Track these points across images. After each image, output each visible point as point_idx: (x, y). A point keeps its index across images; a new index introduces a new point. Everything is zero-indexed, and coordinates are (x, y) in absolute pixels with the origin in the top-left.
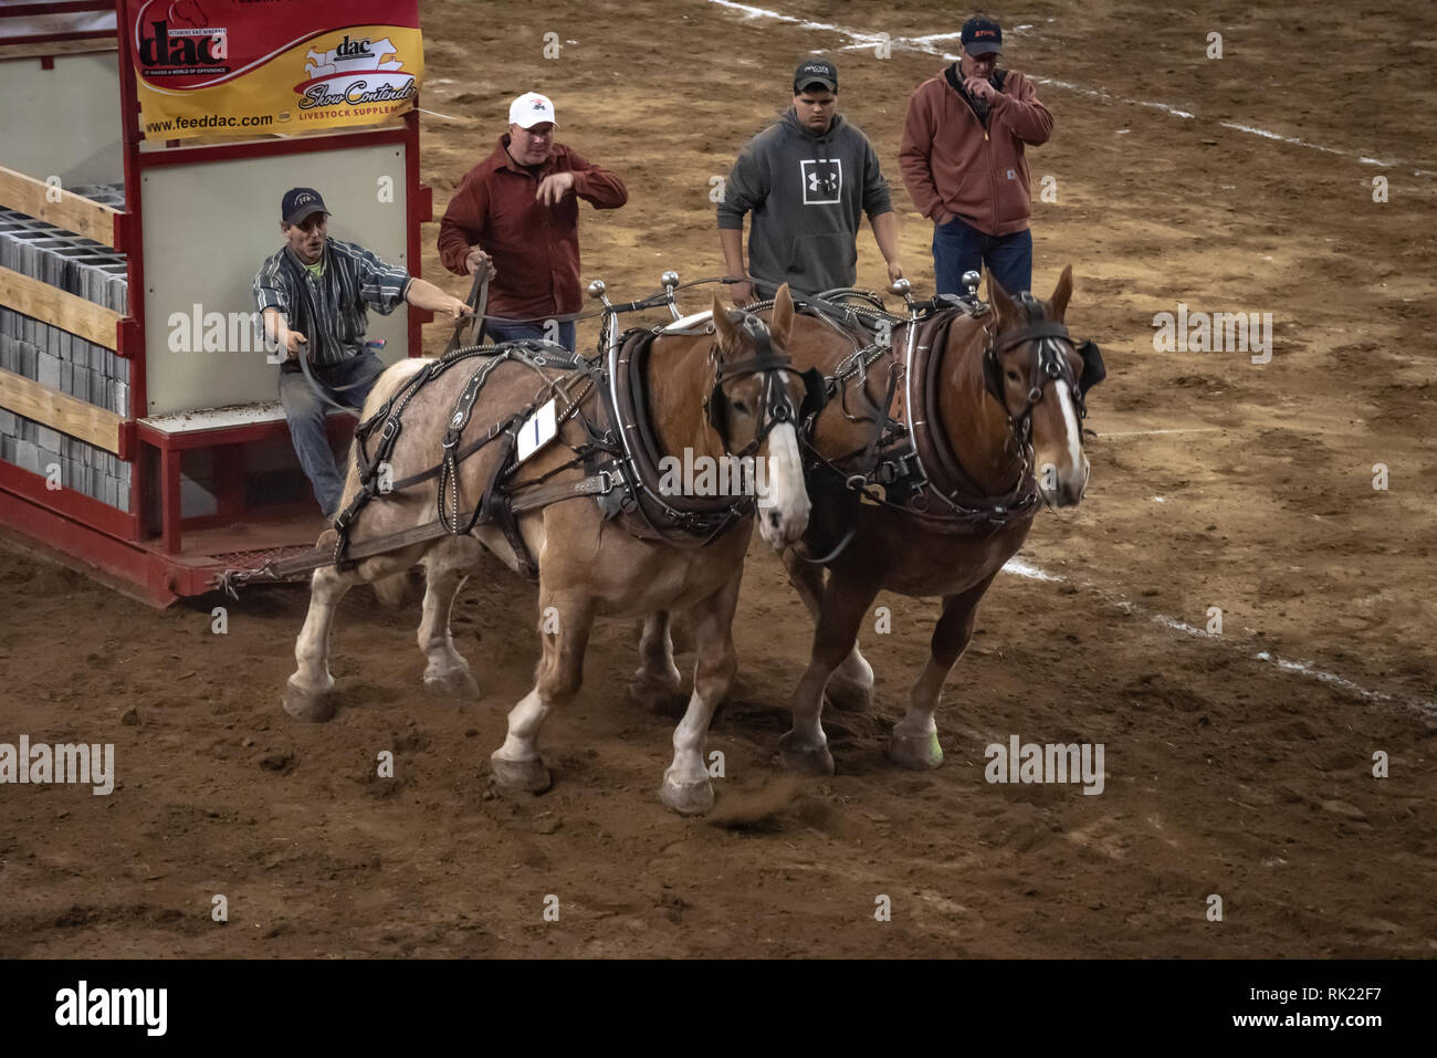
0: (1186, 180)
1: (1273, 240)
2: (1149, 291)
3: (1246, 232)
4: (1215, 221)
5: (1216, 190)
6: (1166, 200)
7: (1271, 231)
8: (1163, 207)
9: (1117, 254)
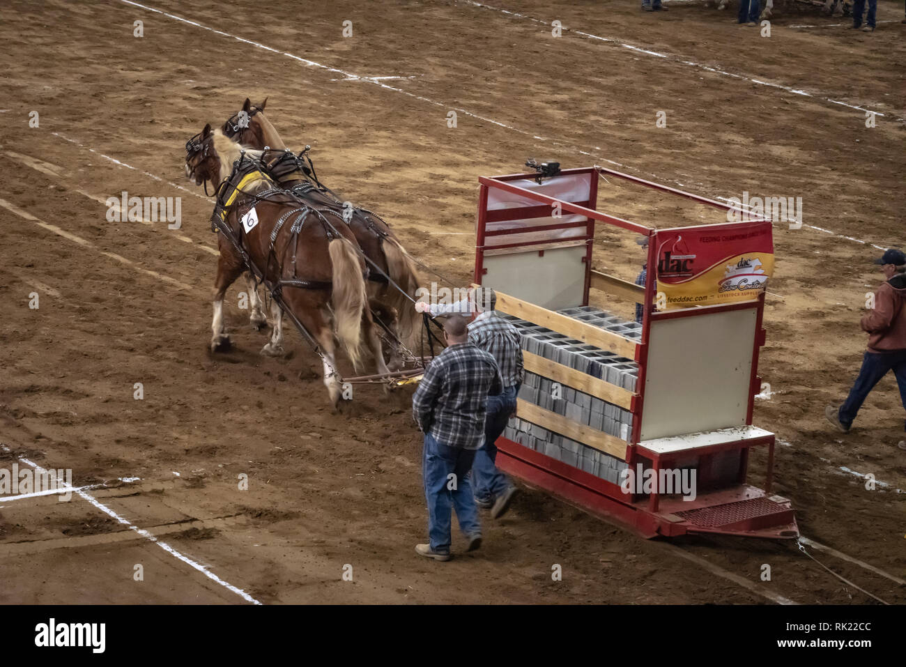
0: (470, 139)
1: (501, 164)
2: (454, 180)
3: (491, 160)
4: (480, 156)
5: (481, 144)
6: (463, 146)
7: (500, 161)
8: (460, 148)
9: (443, 165)
